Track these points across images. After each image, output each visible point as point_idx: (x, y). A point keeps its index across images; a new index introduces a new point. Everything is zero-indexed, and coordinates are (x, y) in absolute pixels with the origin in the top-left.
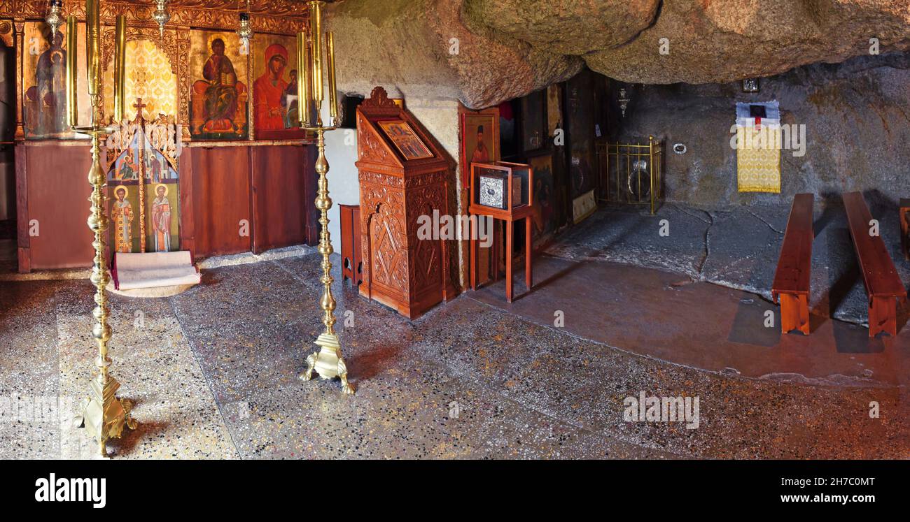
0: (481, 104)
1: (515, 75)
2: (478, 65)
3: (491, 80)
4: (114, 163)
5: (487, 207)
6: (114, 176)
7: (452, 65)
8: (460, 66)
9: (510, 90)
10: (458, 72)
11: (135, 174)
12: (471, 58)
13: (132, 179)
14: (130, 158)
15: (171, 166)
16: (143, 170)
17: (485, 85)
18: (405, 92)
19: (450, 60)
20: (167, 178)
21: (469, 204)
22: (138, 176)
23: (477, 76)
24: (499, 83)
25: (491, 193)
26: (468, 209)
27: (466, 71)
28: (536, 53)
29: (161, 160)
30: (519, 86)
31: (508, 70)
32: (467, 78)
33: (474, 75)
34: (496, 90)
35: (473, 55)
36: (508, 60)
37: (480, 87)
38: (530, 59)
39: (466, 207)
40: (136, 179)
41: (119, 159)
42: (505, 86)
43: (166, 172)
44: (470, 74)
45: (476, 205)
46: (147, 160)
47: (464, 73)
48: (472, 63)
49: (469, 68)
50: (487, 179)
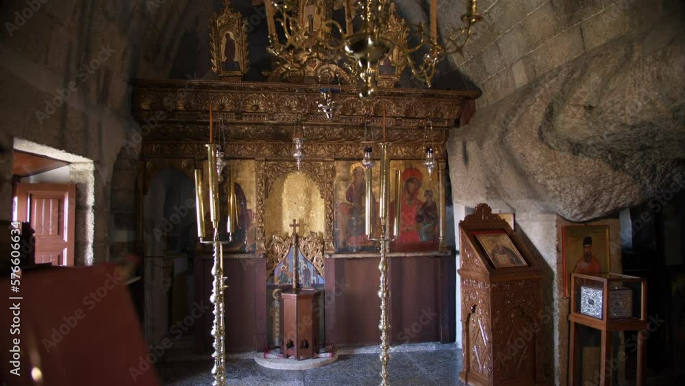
0: (581, 216)
1: (613, 186)
2: (566, 180)
3: (584, 193)
4: (274, 271)
5: (587, 317)
6: (273, 281)
7: (539, 181)
8: (549, 182)
9: (613, 201)
10: (547, 188)
11: (289, 280)
12: (556, 173)
13: (288, 284)
14: (286, 267)
15: (319, 274)
16: (297, 276)
17: (579, 197)
18: (514, 207)
19: (536, 177)
20: (315, 282)
21: (570, 313)
22: (292, 282)
23: (567, 190)
24: (596, 195)
25: (591, 302)
26: (568, 317)
27: (554, 186)
28: (633, 162)
29: (311, 269)
30: (623, 196)
31: (602, 181)
32: (557, 193)
33: (564, 189)
34: (595, 201)
35: (558, 170)
36: (598, 172)
37: (574, 200)
38: (627, 167)
39: (566, 315)
40: (291, 284)
41: (277, 268)
42: (605, 197)
43: (315, 278)
44: (559, 189)
45: (576, 315)
46: (299, 269)
47: (553, 188)
48: (559, 178)
49: (557, 183)
50: (588, 290)
